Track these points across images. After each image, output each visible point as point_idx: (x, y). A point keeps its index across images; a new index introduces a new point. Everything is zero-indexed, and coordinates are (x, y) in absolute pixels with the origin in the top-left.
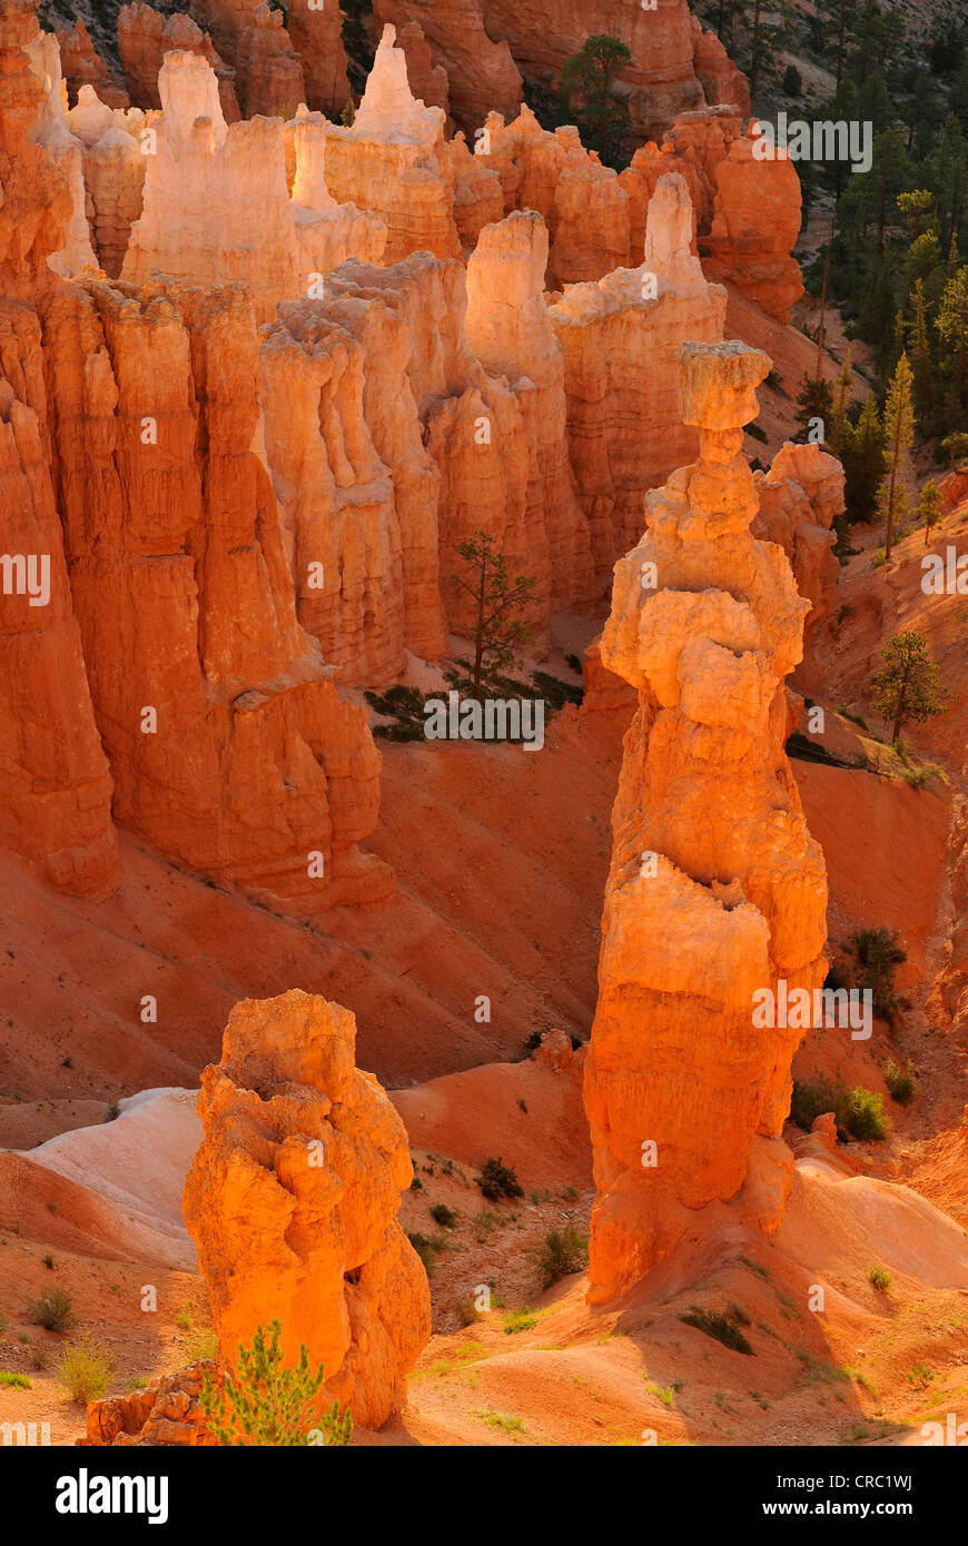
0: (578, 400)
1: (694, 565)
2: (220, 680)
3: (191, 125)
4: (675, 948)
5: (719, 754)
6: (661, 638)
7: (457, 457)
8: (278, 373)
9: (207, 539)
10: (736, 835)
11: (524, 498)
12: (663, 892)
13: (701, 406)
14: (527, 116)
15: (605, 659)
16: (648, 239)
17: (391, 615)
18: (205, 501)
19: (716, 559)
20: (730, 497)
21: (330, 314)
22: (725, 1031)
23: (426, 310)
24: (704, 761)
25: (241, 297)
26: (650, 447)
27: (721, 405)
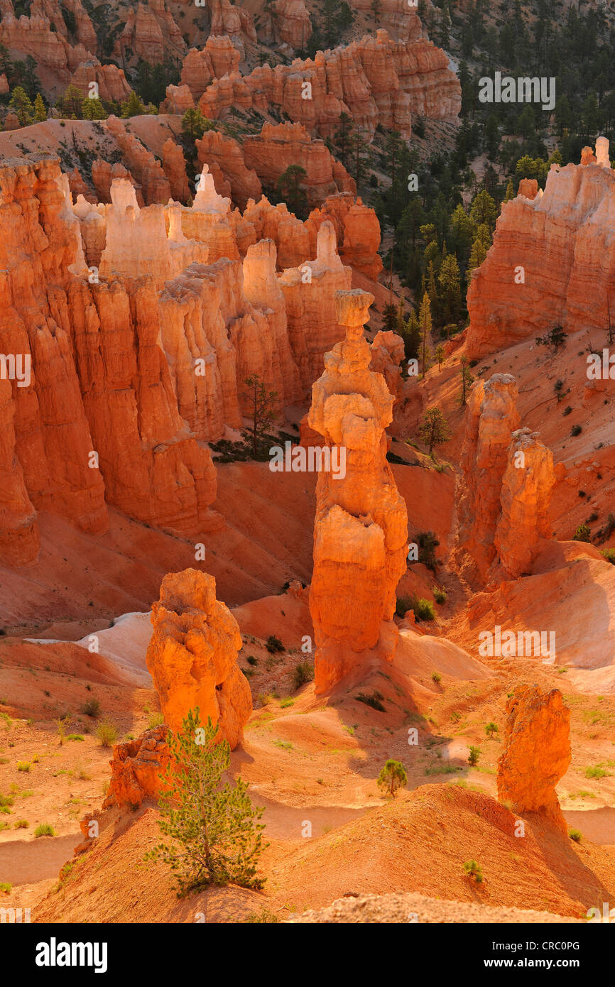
0: (292, 317)
1: (346, 383)
2: (148, 441)
3: (125, 209)
4: (345, 544)
5: (360, 462)
6: (333, 414)
7: (242, 343)
8: (166, 312)
9: (140, 381)
10: (369, 496)
11: (271, 359)
12: (339, 521)
13: (345, 317)
14: (264, 200)
15: (310, 424)
16: (318, 248)
17: (218, 410)
18: (138, 366)
19: (354, 380)
20: (359, 354)
21: (187, 286)
22: (368, 577)
23: (227, 282)
25: (150, 280)
26: (323, 335)
27: (354, 316)
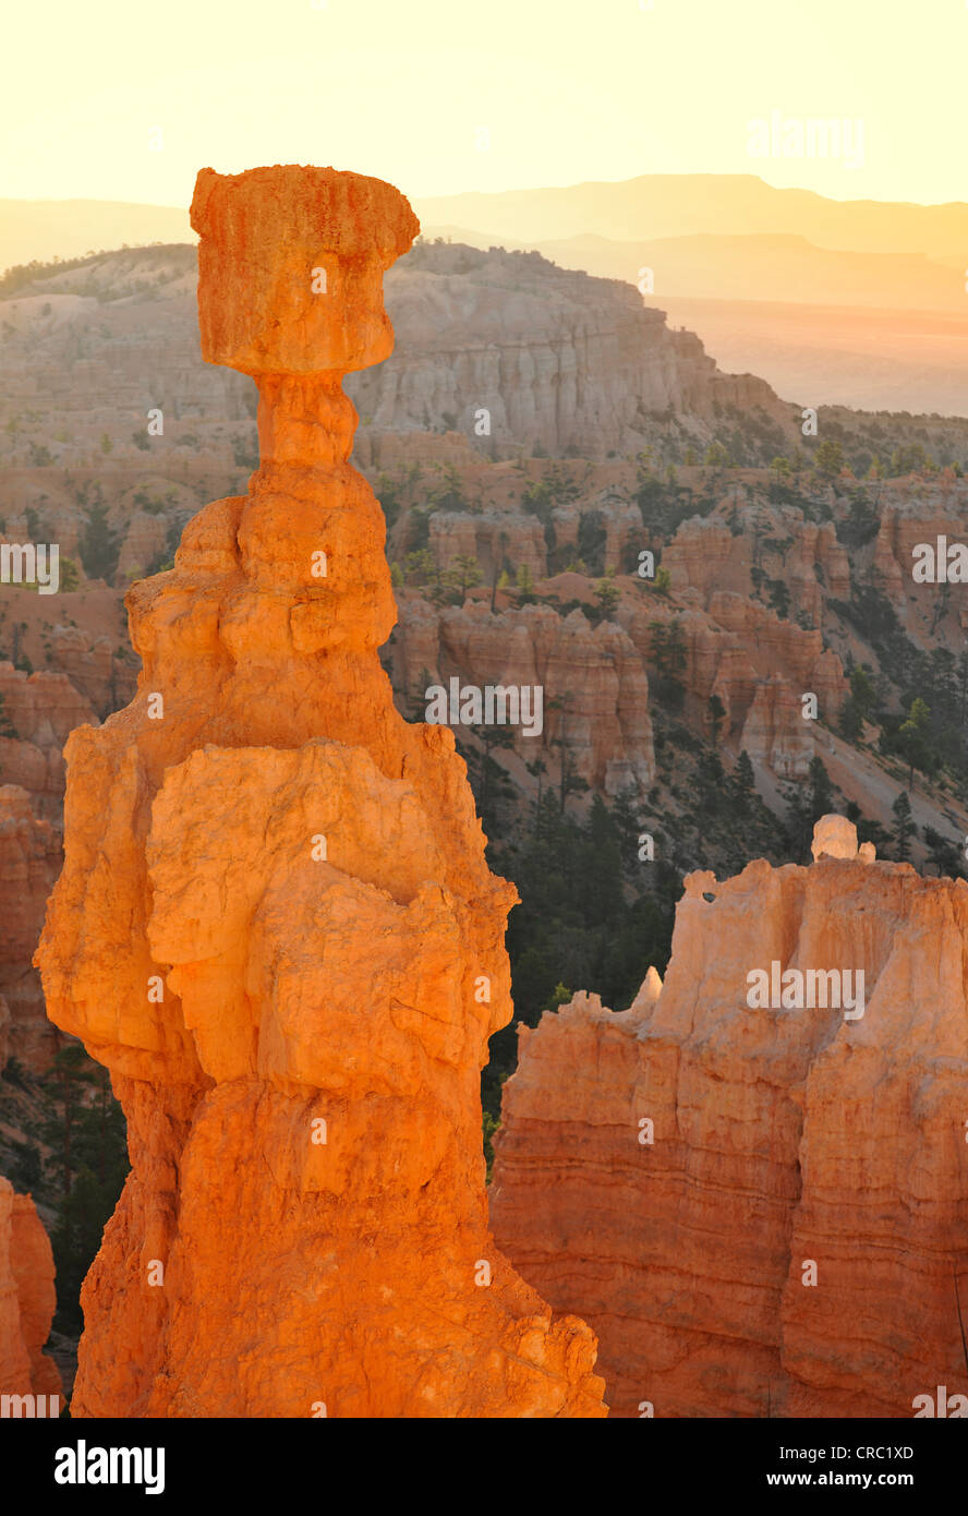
5: (370, 1172)
6: (208, 870)
19: (316, 704)
24: (335, 1200)
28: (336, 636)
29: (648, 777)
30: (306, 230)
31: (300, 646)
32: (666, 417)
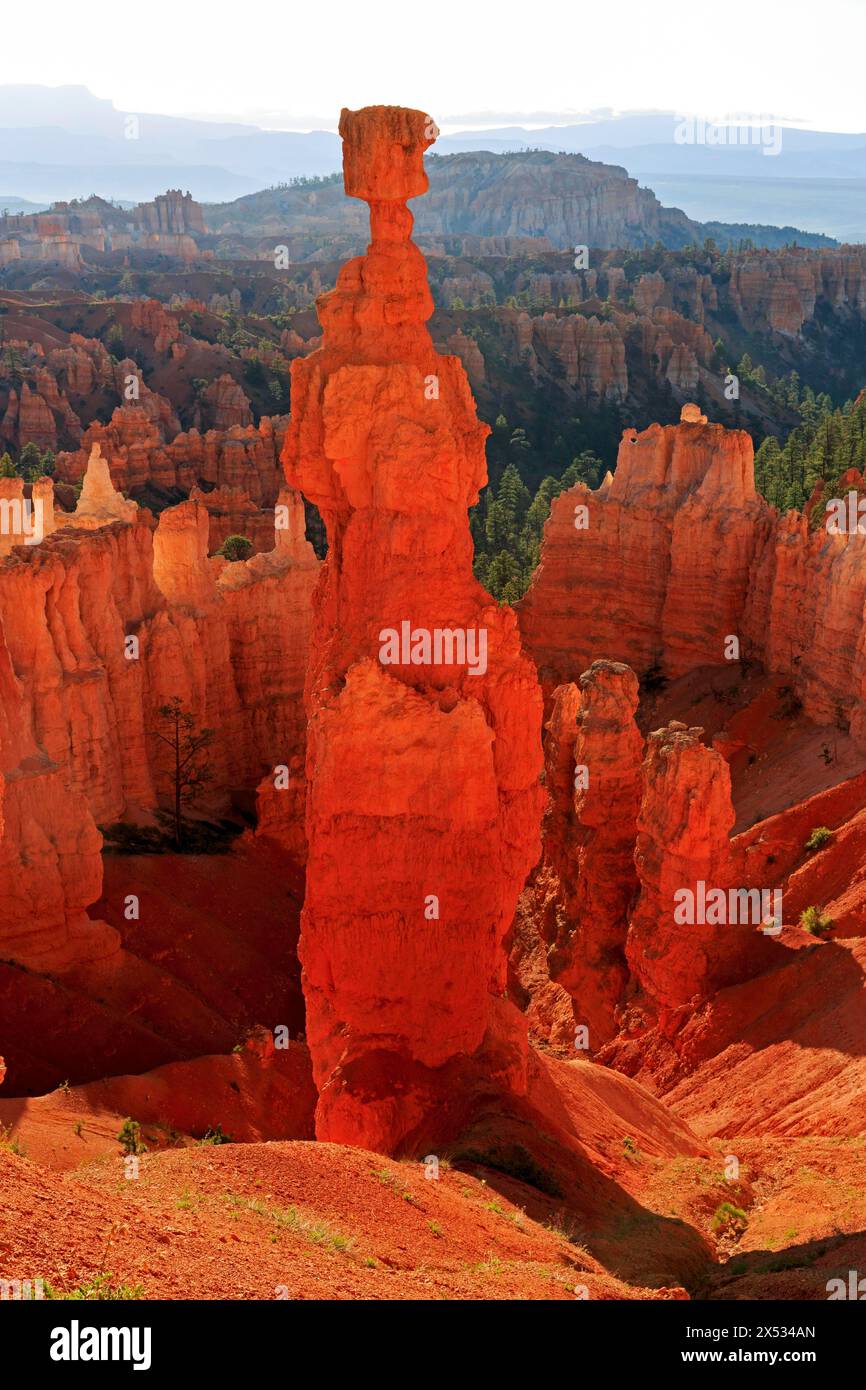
6: (349, 419)
8: (13, 586)
11: (204, 694)
12: (374, 699)
13: (369, 168)
17: (111, 770)
20: (406, 278)
21: (52, 550)
22: (454, 853)
23: (124, 557)
24: (405, 558)
28: (405, 317)
29: (624, 390)
30: (387, 134)
31: (389, 321)
32: (638, 228)
